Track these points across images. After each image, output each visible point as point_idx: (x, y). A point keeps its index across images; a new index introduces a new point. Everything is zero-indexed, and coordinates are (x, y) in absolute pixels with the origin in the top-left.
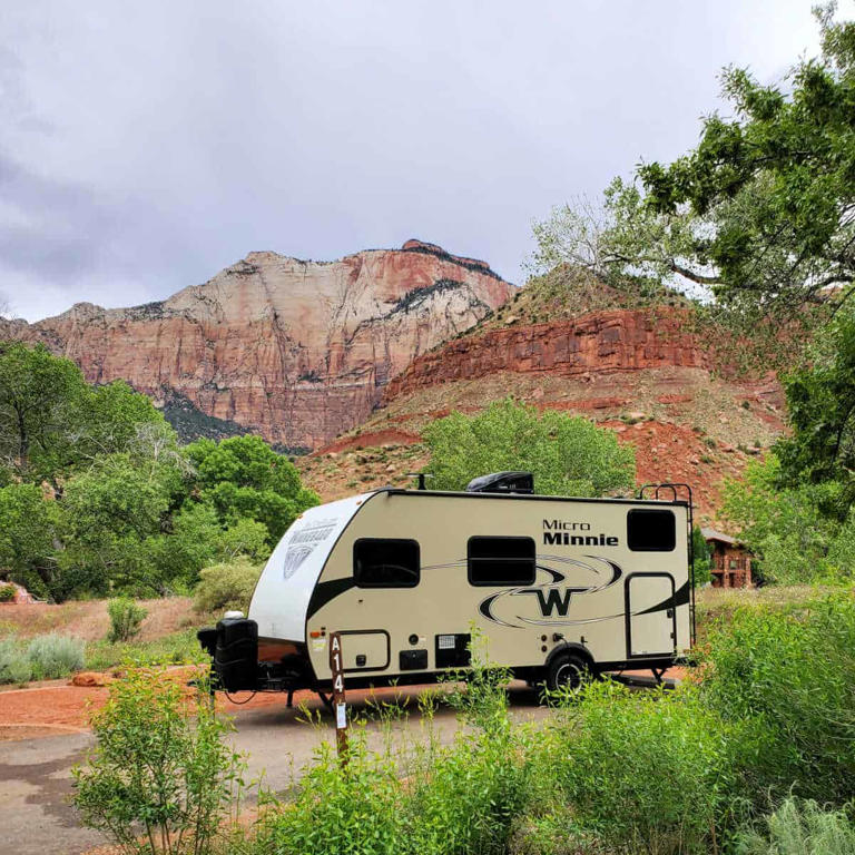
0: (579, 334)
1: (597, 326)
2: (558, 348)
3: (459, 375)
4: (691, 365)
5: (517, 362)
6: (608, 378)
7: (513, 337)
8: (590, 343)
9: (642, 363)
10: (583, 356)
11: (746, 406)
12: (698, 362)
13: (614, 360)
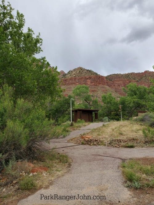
0: (87, 79)
1: (90, 78)
2: (83, 81)
3: (65, 84)
4: (105, 85)
5: (76, 83)
6: (93, 86)
7: (75, 79)
8: (89, 81)
9: (97, 84)
10: (88, 83)
11: (116, 92)
12: (106, 84)
13: (93, 84)
